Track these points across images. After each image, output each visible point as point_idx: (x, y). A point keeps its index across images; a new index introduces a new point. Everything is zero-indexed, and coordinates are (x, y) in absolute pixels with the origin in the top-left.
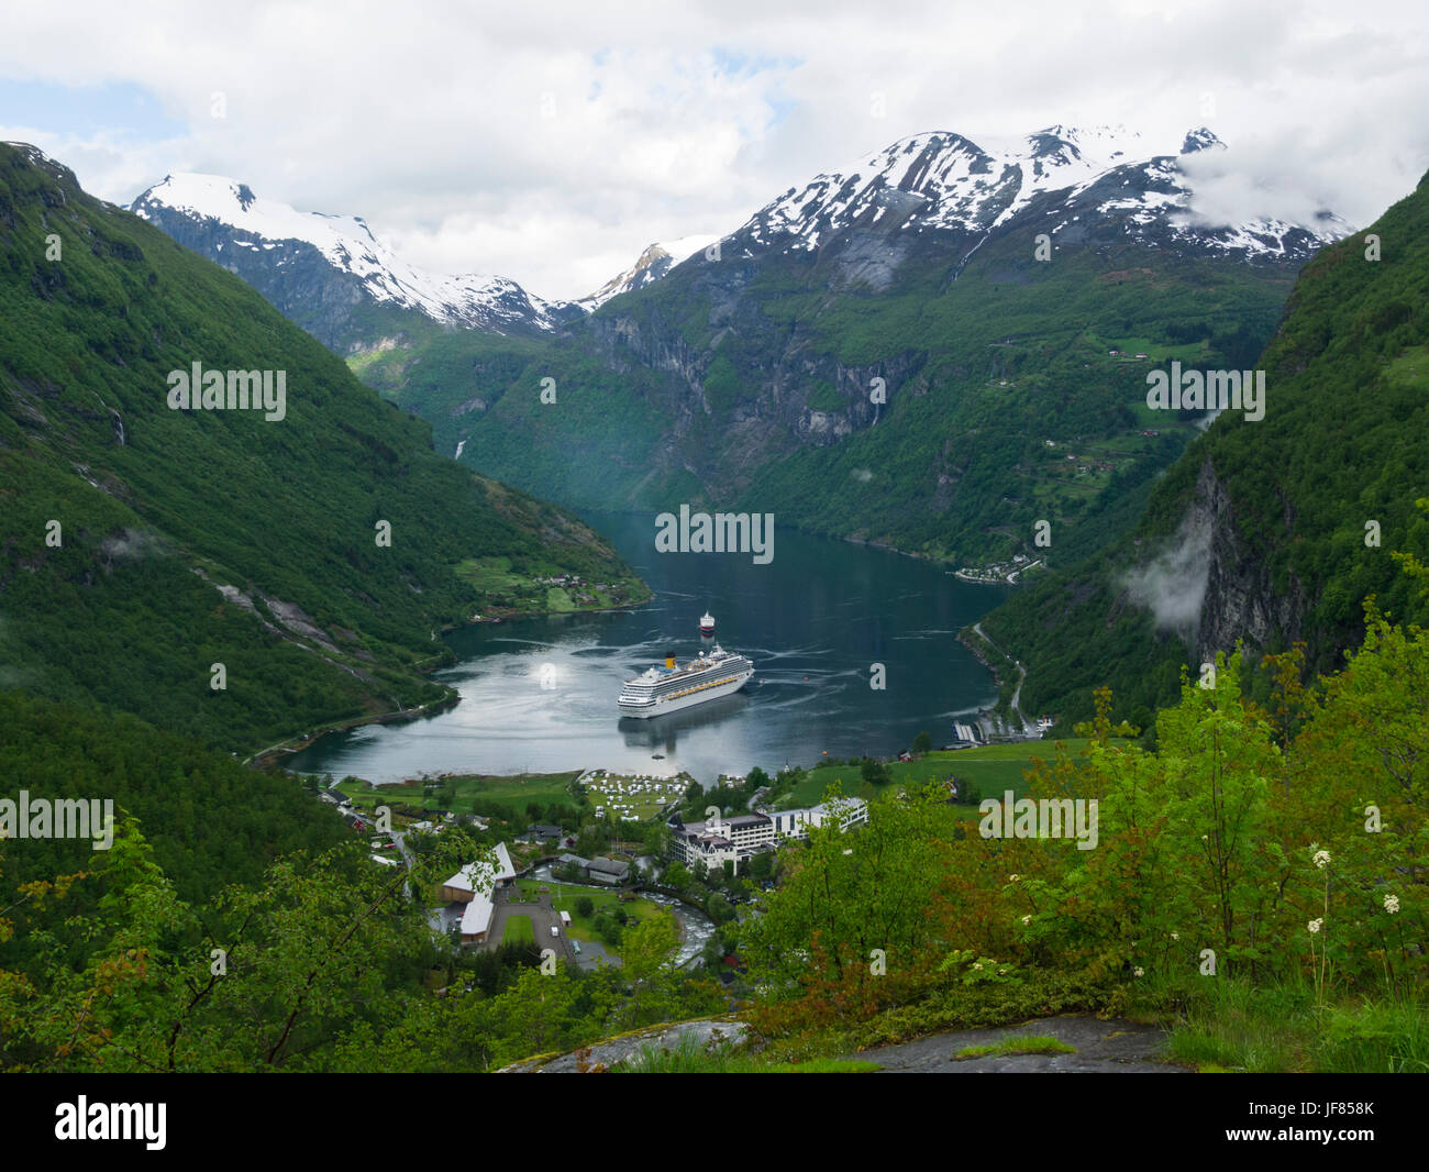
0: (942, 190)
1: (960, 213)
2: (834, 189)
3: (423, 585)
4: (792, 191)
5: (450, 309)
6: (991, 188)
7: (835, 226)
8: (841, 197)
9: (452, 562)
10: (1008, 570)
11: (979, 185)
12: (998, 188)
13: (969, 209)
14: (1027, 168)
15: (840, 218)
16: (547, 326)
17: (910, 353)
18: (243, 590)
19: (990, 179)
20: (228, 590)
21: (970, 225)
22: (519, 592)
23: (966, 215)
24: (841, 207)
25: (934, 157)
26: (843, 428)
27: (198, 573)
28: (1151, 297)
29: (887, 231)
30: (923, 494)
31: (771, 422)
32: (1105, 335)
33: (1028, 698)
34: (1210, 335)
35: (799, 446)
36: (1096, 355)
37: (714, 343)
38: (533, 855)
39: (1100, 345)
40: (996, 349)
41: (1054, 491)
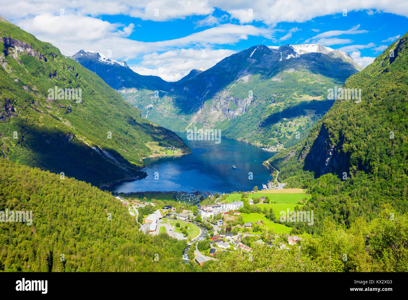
3: (138, 148)
9: (145, 143)
10: (275, 148)
14: (281, 54)
18: (97, 148)
20: (94, 148)
22: (161, 150)
26: (237, 114)
27: (87, 144)
28: (309, 85)
29: (248, 68)
30: (255, 130)
31: (219, 112)
32: (299, 94)
33: (279, 179)
34: (323, 94)
35: (226, 118)
36: (296, 98)
37: (207, 93)
38: (166, 212)
39: (297, 96)
40: (273, 96)
41: (286, 130)
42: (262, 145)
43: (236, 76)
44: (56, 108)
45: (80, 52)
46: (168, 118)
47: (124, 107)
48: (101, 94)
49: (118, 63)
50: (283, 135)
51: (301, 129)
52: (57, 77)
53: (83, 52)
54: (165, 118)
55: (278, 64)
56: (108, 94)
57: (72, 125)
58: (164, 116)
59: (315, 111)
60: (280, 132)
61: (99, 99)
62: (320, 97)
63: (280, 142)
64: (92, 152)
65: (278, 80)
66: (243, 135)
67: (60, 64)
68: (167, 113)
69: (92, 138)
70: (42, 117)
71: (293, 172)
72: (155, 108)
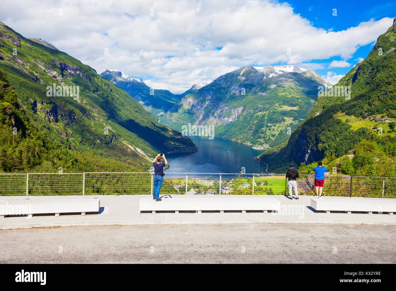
9: (164, 143)
14: (265, 73)
18: (132, 146)
20: (130, 146)
23: (254, 82)
26: (230, 120)
27: (125, 143)
28: (288, 98)
29: (239, 84)
30: (246, 133)
31: (217, 118)
32: (279, 105)
33: (269, 169)
34: (299, 105)
35: (222, 123)
36: (278, 108)
37: (206, 104)
38: (197, 191)
39: (278, 106)
40: (259, 107)
41: (270, 133)
42: (251, 144)
43: (229, 90)
44: (100, 116)
45: (107, 71)
46: (175, 123)
47: (146, 115)
48: (128, 105)
49: (135, 79)
50: (268, 137)
51: (282, 132)
52: (98, 93)
53: (109, 71)
54: (173, 123)
55: (263, 82)
56: (133, 105)
57: (113, 129)
58: (173, 122)
59: (292, 118)
60: (266, 135)
61: (128, 109)
62: (296, 107)
63: (265, 142)
64: (129, 149)
65: (263, 94)
66: (236, 136)
67: (99, 83)
68: (175, 119)
69: (128, 139)
70: (93, 123)
71: (280, 165)
72: (165, 115)
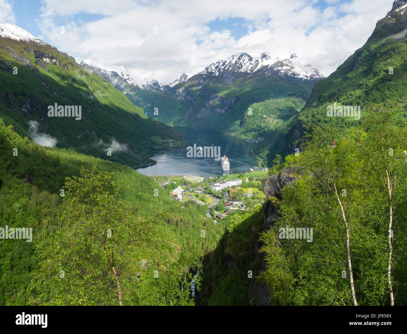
0: (243, 64)
1: (247, 69)
2: (222, 63)
3: (145, 141)
4: (213, 64)
5: (143, 86)
6: (253, 64)
7: (222, 71)
8: (223, 65)
10: (257, 140)
11: (250, 63)
12: (254, 64)
13: (248, 68)
14: (260, 60)
15: (223, 69)
16: (163, 89)
17: (237, 97)
19: (253, 62)
21: (249, 72)
22: (163, 143)
23: (248, 69)
24: (223, 67)
25: (241, 58)
26: (223, 111)
28: (284, 87)
29: (232, 72)
30: (239, 125)
31: (208, 110)
33: (263, 164)
34: (295, 95)
37: (197, 94)
38: (185, 188)
39: (274, 97)
40: (254, 97)
41: (265, 125)
42: (245, 138)
43: (221, 79)
50: (263, 129)
55: (257, 69)
59: (289, 109)
60: (260, 127)
63: (260, 135)
65: (258, 82)
66: (229, 129)
72: (152, 107)
